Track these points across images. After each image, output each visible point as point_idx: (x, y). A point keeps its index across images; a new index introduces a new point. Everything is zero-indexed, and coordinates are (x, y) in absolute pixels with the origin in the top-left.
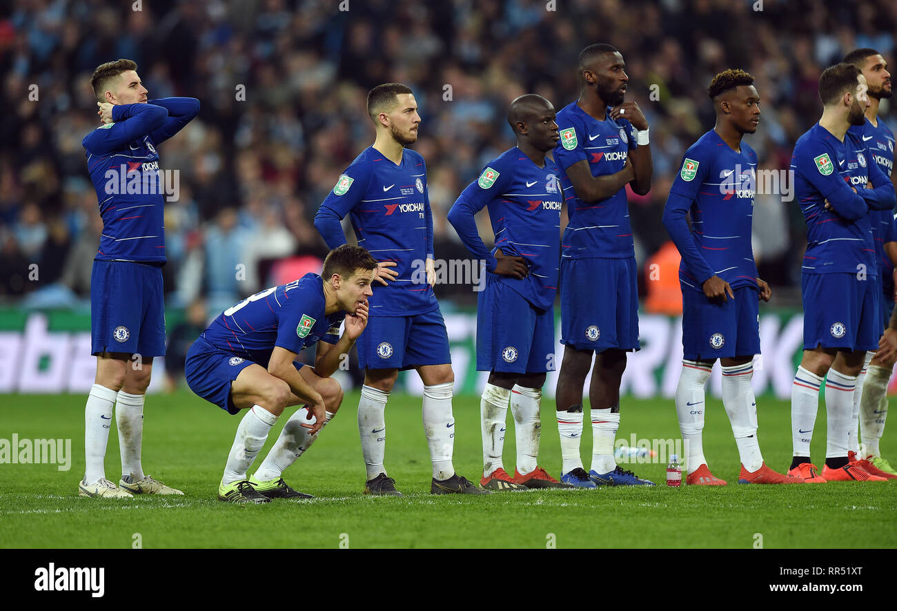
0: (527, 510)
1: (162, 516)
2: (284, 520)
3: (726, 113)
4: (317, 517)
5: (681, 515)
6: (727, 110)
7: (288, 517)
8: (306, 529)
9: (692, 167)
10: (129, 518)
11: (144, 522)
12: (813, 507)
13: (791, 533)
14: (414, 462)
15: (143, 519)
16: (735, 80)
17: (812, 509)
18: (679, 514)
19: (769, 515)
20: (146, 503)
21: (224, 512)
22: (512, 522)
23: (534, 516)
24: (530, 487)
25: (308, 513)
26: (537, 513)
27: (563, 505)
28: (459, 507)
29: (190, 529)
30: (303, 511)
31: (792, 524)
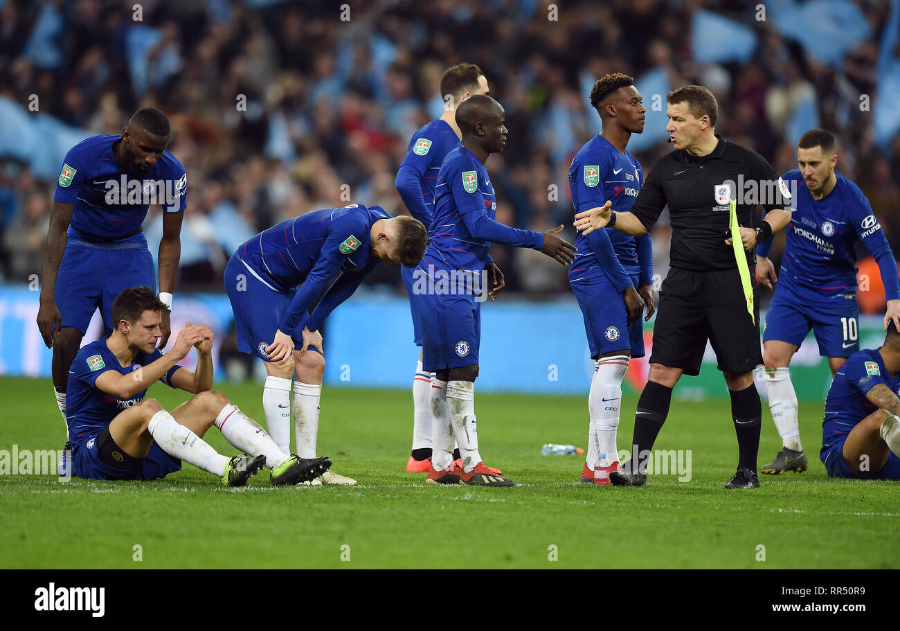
0: (456, 505)
1: (91, 501)
2: (213, 508)
3: (612, 116)
4: (246, 506)
5: (608, 514)
6: (613, 114)
7: (217, 505)
8: (235, 518)
9: (594, 172)
10: (59, 502)
11: (73, 507)
12: (739, 509)
13: (718, 535)
14: (343, 454)
15: (72, 504)
16: (616, 82)
17: (739, 511)
18: (606, 513)
19: (695, 516)
20: (75, 487)
21: (153, 499)
22: (441, 516)
23: (463, 511)
24: (445, 483)
25: (236, 501)
26: (465, 508)
27: (491, 500)
28: (387, 499)
29: (119, 514)
30: (232, 500)
31: (719, 526)
